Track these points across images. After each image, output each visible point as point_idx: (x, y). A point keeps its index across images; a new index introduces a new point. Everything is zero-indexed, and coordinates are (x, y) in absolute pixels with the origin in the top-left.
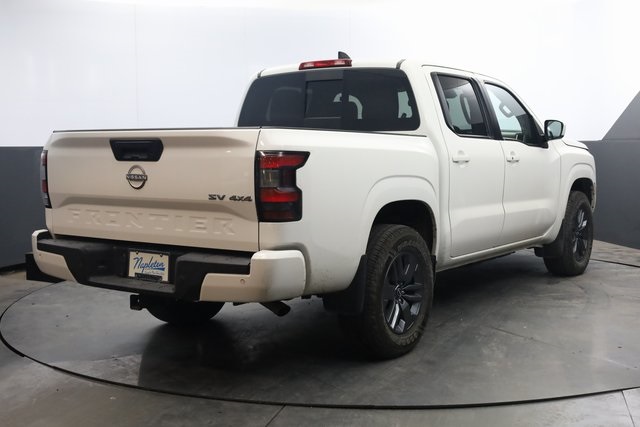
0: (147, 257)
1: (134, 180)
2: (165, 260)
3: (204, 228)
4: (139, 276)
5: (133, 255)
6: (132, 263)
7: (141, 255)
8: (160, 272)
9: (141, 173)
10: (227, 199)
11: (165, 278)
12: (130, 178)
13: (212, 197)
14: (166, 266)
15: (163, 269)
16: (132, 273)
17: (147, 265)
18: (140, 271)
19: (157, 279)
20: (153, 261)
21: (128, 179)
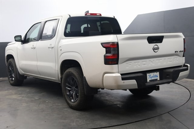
0: (152, 74)
1: (155, 49)
2: (158, 74)
3: (171, 61)
4: (151, 81)
5: (148, 75)
6: (148, 77)
7: (150, 74)
8: (156, 78)
9: (157, 47)
10: (179, 52)
11: (159, 79)
13: (176, 52)
14: (158, 75)
15: (157, 77)
16: (148, 81)
17: (152, 77)
18: (150, 79)
19: (156, 80)
20: (154, 75)
21: (153, 49)
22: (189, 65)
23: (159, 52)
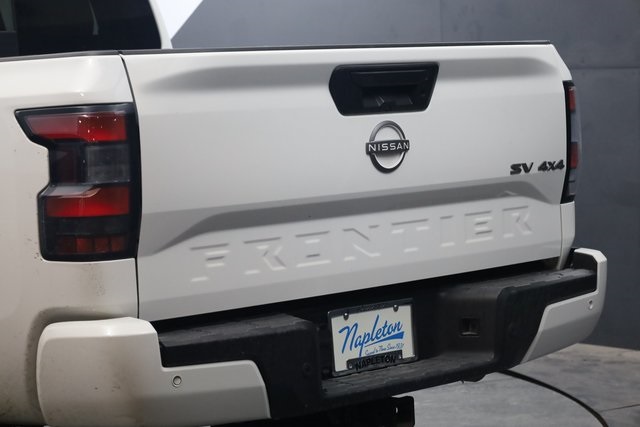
0: (365, 321)
1: (382, 153)
2: (402, 316)
3: (487, 232)
4: (356, 364)
5: (337, 323)
6: (338, 339)
7: (354, 318)
9: (397, 138)
10: (534, 170)
11: (408, 352)
12: (375, 151)
13: (516, 169)
14: (407, 328)
15: (400, 336)
16: (340, 365)
17: (369, 337)
18: (355, 354)
19: (393, 357)
20: (380, 325)
21: (370, 153)
22: (599, 257)
23: (410, 174)
